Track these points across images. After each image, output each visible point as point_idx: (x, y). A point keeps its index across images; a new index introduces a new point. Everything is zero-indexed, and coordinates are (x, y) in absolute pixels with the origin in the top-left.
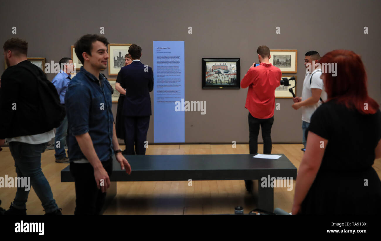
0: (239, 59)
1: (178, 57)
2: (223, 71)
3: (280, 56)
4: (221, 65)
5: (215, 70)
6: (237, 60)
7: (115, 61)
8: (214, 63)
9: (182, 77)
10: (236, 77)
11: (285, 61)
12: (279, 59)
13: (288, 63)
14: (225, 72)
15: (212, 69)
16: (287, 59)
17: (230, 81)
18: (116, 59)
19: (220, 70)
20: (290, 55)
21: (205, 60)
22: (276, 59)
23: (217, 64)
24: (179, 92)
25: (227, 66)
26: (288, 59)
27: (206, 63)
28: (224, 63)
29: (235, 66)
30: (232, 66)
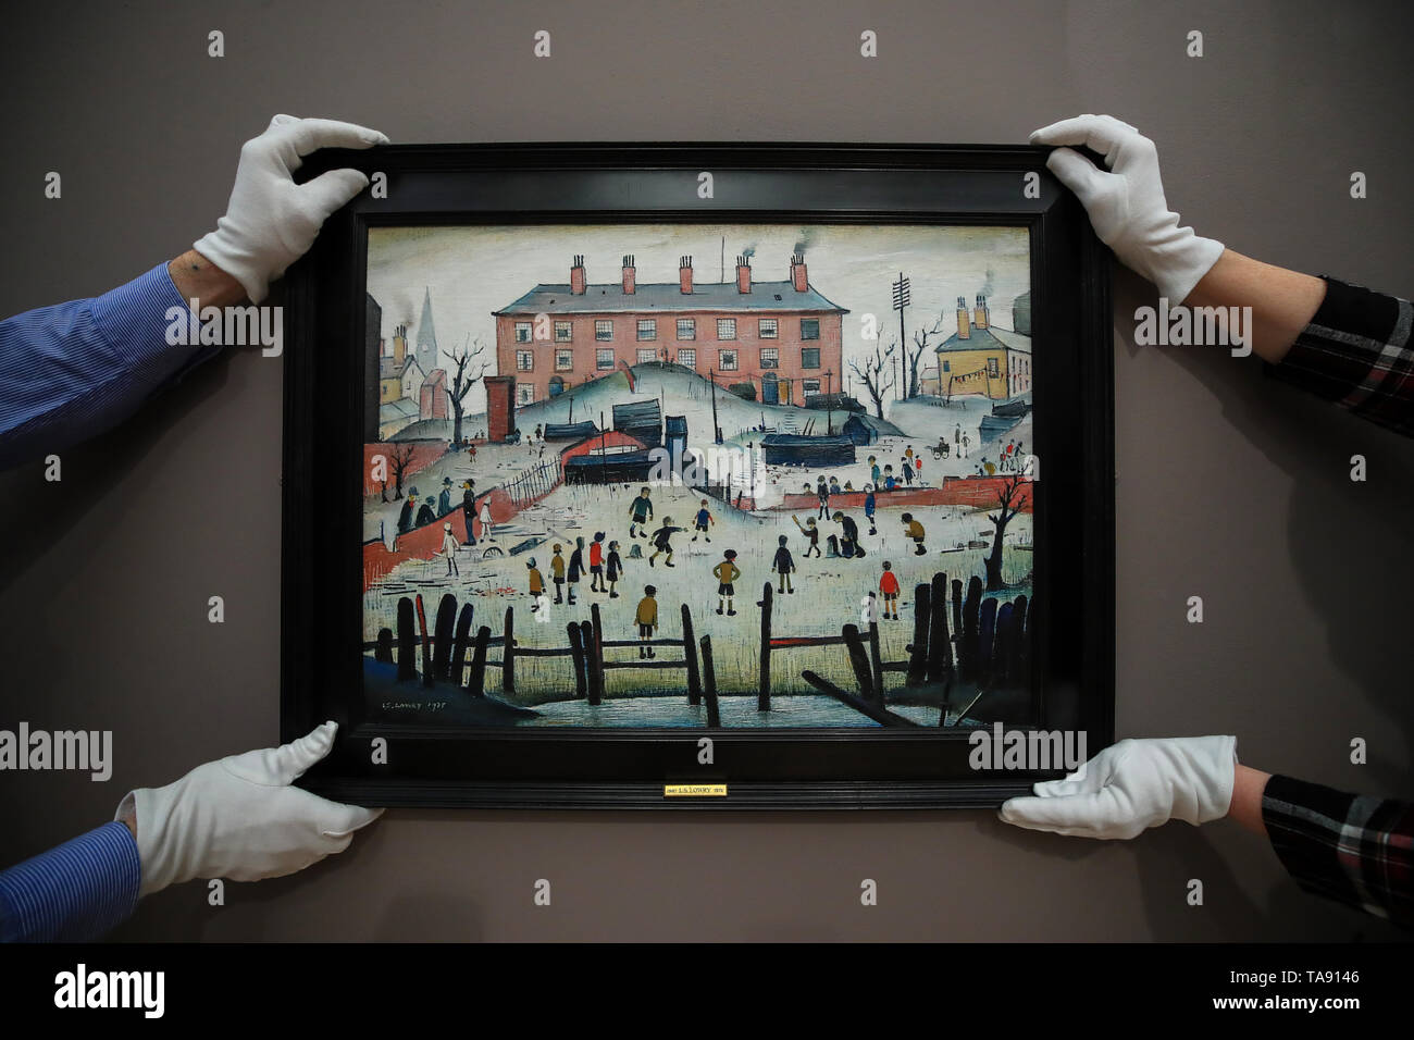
2: (741, 419)
4: (686, 288)
5: (560, 392)
8: (538, 258)
10: (1018, 565)
14: (784, 452)
15: (501, 388)
17: (898, 637)
19: (674, 400)
25: (818, 320)
28: (770, 252)
29: (1002, 321)
30: (935, 316)
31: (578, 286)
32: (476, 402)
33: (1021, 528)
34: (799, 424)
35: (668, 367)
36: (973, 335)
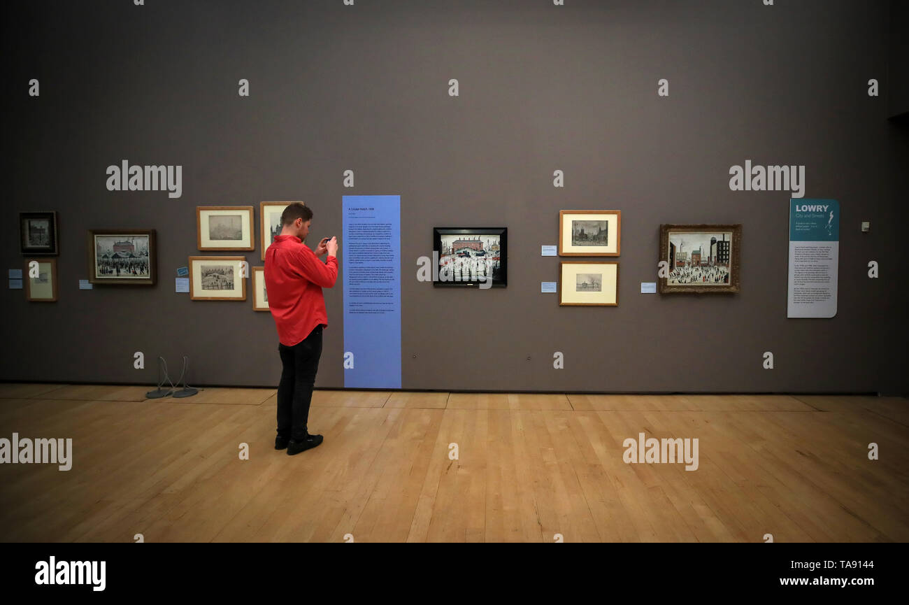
0: (506, 229)
1: (389, 226)
2: (474, 252)
3: (587, 223)
4: (469, 240)
5: (458, 250)
6: (502, 231)
7: (273, 233)
8: (456, 238)
9: (399, 262)
10: (498, 265)
11: (595, 233)
12: (584, 228)
13: (602, 237)
14: (477, 255)
15: (453, 249)
16: (600, 229)
18: (274, 230)
19: (468, 250)
20: (607, 221)
21: (439, 231)
22: (579, 229)
23: (462, 239)
24: (390, 292)
25: (481, 244)
26: (603, 229)
27: (442, 236)
28: (477, 237)
29: (497, 243)
30: (491, 243)
31: (460, 240)
32: (451, 250)
33: (499, 262)
34: (479, 253)
35: (467, 248)
36: (495, 245)
